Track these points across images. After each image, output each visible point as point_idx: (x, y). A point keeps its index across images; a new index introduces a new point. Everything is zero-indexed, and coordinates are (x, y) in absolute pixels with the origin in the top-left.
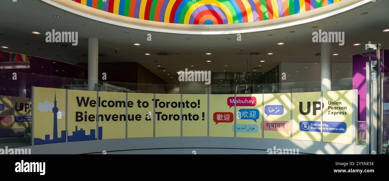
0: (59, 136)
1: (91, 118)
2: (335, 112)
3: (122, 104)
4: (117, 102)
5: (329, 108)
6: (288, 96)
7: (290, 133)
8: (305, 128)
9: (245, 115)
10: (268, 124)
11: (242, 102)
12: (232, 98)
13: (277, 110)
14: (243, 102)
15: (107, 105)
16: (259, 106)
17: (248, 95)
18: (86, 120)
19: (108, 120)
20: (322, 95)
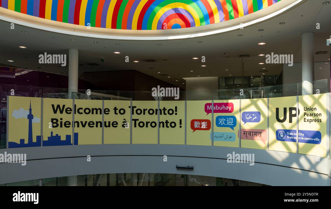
0: (34, 140)
1: (67, 124)
2: (310, 120)
3: (99, 111)
4: (93, 109)
5: (304, 115)
6: (264, 102)
7: (266, 142)
8: (282, 138)
9: (222, 122)
10: (245, 133)
11: (219, 108)
12: (210, 104)
13: (254, 117)
14: (221, 108)
15: (83, 112)
16: (236, 113)
17: (225, 101)
18: (61, 126)
19: (84, 126)
20: (298, 100)
